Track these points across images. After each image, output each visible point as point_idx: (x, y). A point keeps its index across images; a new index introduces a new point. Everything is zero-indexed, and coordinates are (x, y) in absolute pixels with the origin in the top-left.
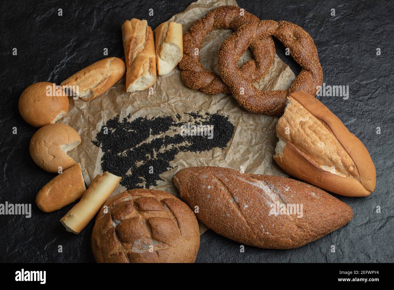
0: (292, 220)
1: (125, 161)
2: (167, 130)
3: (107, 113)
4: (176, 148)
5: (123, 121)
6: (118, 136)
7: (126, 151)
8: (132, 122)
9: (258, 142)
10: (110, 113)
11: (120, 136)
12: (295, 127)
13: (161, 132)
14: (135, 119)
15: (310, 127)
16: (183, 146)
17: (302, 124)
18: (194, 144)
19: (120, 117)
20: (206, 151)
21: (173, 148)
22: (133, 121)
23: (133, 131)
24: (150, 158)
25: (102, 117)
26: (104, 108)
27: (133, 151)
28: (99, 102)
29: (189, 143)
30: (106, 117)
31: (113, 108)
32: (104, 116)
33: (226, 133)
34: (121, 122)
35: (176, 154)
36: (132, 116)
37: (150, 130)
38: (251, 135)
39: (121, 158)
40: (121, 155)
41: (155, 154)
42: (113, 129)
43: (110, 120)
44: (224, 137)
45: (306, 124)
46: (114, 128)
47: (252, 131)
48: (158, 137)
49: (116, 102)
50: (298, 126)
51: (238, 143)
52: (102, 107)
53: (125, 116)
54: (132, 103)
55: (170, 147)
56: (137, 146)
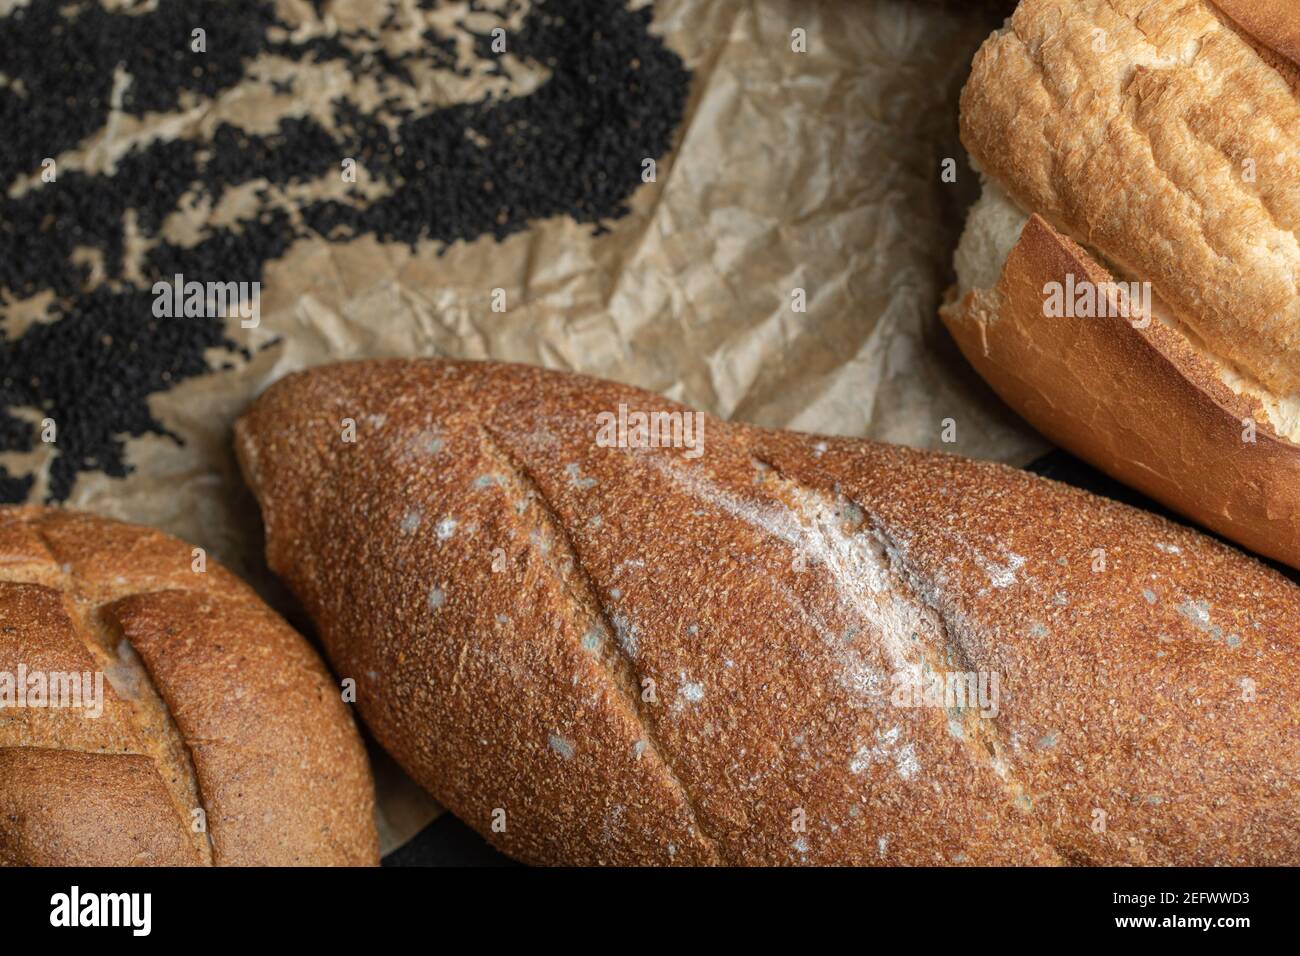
0: (1026, 808)
2: (230, 85)
4: (281, 215)
9: (852, 192)
12: (1089, 107)
13: (187, 99)
15: (1199, 120)
16: (333, 203)
17: (1143, 91)
18: (400, 192)
20: (486, 240)
21: (261, 213)
24: (98, 274)
29: (374, 179)
33: (624, 123)
35: (278, 255)
37: (110, 83)
38: (805, 138)
41: (136, 244)
44: (609, 151)
45: (1172, 89)
47: (809, 108)
48: (170, 127)
50: (1114, 105)
51: (709, 190)
55: (240, 202)
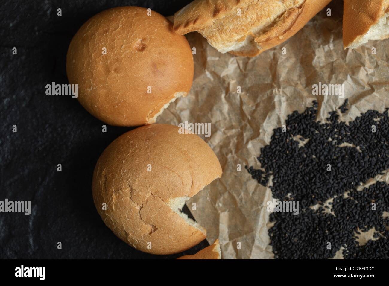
1: (329, 230)
3: (289, 95)
5: (327, 119)
6: (314, 156)
7: (331, 200)
8: (350, 123)
10: (296, 96)
11: (319, 158)
14: (359, 115)
19: (322, 110)
22: (354, 119)
23: (351, 145)
25: (277, 104)
26: (281, 79)
27: (349, 200)
28: (269, 60)
30: (284, 105)
31: (303, 80)
32: (280, 101)
34: (323, 122)
36: (350, 107)
39: (319, 218)
40: (320, 210)
42: (300, 139)
43: (295, 112)
46: (304, 136)
49: (311, 66)
52: (275, 76)
53: (335, 108)
54: (354, 70)
56: (360, 189)
